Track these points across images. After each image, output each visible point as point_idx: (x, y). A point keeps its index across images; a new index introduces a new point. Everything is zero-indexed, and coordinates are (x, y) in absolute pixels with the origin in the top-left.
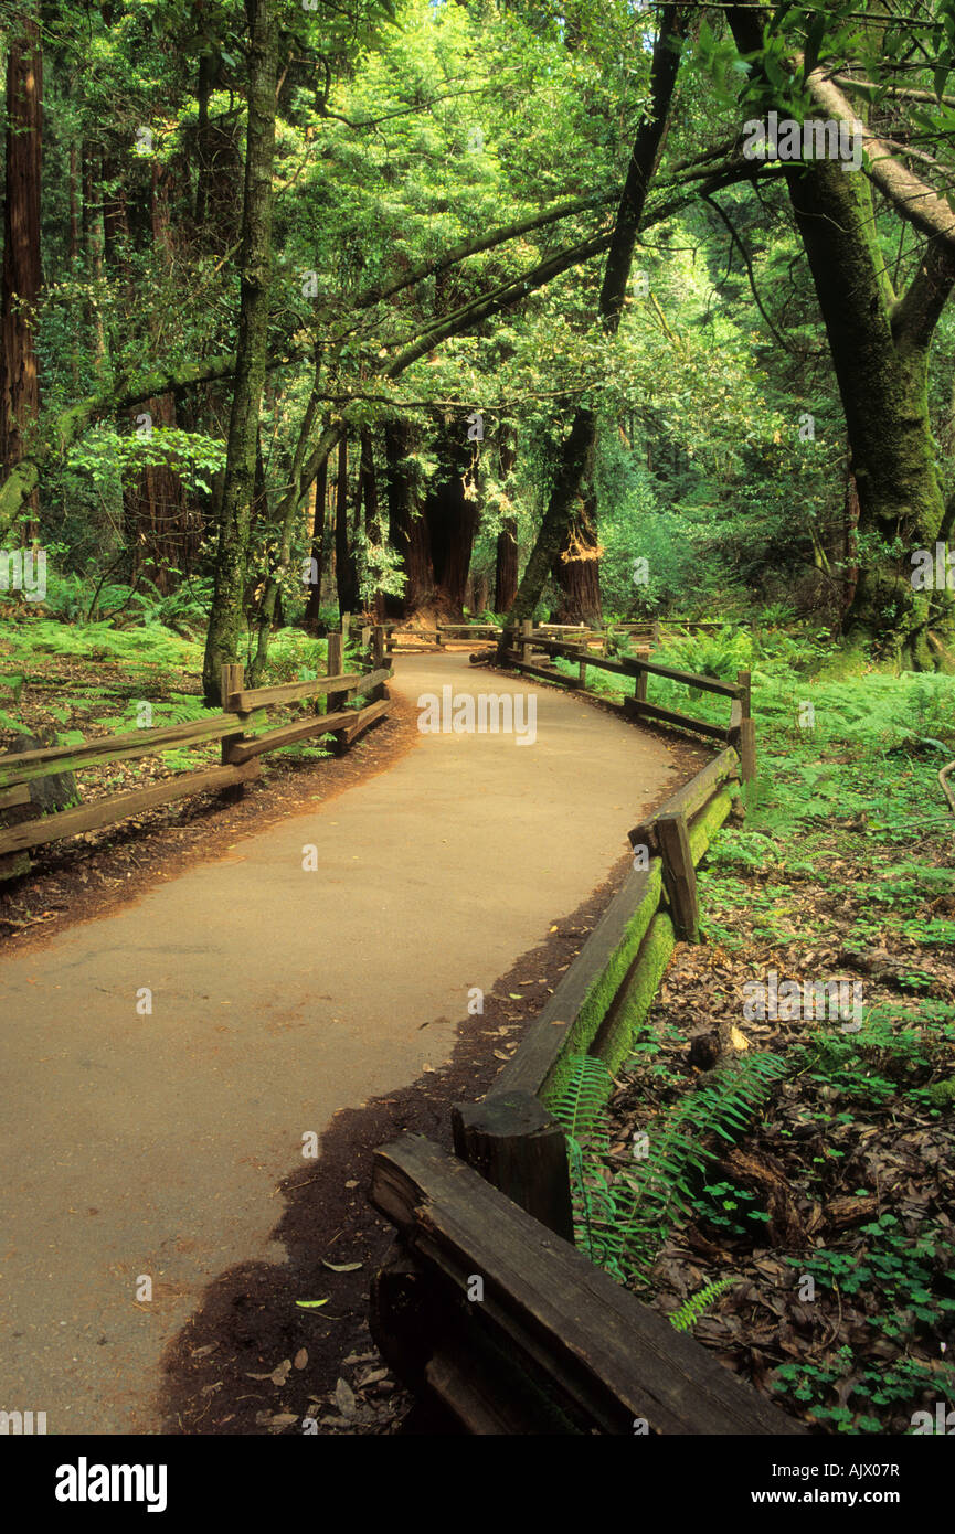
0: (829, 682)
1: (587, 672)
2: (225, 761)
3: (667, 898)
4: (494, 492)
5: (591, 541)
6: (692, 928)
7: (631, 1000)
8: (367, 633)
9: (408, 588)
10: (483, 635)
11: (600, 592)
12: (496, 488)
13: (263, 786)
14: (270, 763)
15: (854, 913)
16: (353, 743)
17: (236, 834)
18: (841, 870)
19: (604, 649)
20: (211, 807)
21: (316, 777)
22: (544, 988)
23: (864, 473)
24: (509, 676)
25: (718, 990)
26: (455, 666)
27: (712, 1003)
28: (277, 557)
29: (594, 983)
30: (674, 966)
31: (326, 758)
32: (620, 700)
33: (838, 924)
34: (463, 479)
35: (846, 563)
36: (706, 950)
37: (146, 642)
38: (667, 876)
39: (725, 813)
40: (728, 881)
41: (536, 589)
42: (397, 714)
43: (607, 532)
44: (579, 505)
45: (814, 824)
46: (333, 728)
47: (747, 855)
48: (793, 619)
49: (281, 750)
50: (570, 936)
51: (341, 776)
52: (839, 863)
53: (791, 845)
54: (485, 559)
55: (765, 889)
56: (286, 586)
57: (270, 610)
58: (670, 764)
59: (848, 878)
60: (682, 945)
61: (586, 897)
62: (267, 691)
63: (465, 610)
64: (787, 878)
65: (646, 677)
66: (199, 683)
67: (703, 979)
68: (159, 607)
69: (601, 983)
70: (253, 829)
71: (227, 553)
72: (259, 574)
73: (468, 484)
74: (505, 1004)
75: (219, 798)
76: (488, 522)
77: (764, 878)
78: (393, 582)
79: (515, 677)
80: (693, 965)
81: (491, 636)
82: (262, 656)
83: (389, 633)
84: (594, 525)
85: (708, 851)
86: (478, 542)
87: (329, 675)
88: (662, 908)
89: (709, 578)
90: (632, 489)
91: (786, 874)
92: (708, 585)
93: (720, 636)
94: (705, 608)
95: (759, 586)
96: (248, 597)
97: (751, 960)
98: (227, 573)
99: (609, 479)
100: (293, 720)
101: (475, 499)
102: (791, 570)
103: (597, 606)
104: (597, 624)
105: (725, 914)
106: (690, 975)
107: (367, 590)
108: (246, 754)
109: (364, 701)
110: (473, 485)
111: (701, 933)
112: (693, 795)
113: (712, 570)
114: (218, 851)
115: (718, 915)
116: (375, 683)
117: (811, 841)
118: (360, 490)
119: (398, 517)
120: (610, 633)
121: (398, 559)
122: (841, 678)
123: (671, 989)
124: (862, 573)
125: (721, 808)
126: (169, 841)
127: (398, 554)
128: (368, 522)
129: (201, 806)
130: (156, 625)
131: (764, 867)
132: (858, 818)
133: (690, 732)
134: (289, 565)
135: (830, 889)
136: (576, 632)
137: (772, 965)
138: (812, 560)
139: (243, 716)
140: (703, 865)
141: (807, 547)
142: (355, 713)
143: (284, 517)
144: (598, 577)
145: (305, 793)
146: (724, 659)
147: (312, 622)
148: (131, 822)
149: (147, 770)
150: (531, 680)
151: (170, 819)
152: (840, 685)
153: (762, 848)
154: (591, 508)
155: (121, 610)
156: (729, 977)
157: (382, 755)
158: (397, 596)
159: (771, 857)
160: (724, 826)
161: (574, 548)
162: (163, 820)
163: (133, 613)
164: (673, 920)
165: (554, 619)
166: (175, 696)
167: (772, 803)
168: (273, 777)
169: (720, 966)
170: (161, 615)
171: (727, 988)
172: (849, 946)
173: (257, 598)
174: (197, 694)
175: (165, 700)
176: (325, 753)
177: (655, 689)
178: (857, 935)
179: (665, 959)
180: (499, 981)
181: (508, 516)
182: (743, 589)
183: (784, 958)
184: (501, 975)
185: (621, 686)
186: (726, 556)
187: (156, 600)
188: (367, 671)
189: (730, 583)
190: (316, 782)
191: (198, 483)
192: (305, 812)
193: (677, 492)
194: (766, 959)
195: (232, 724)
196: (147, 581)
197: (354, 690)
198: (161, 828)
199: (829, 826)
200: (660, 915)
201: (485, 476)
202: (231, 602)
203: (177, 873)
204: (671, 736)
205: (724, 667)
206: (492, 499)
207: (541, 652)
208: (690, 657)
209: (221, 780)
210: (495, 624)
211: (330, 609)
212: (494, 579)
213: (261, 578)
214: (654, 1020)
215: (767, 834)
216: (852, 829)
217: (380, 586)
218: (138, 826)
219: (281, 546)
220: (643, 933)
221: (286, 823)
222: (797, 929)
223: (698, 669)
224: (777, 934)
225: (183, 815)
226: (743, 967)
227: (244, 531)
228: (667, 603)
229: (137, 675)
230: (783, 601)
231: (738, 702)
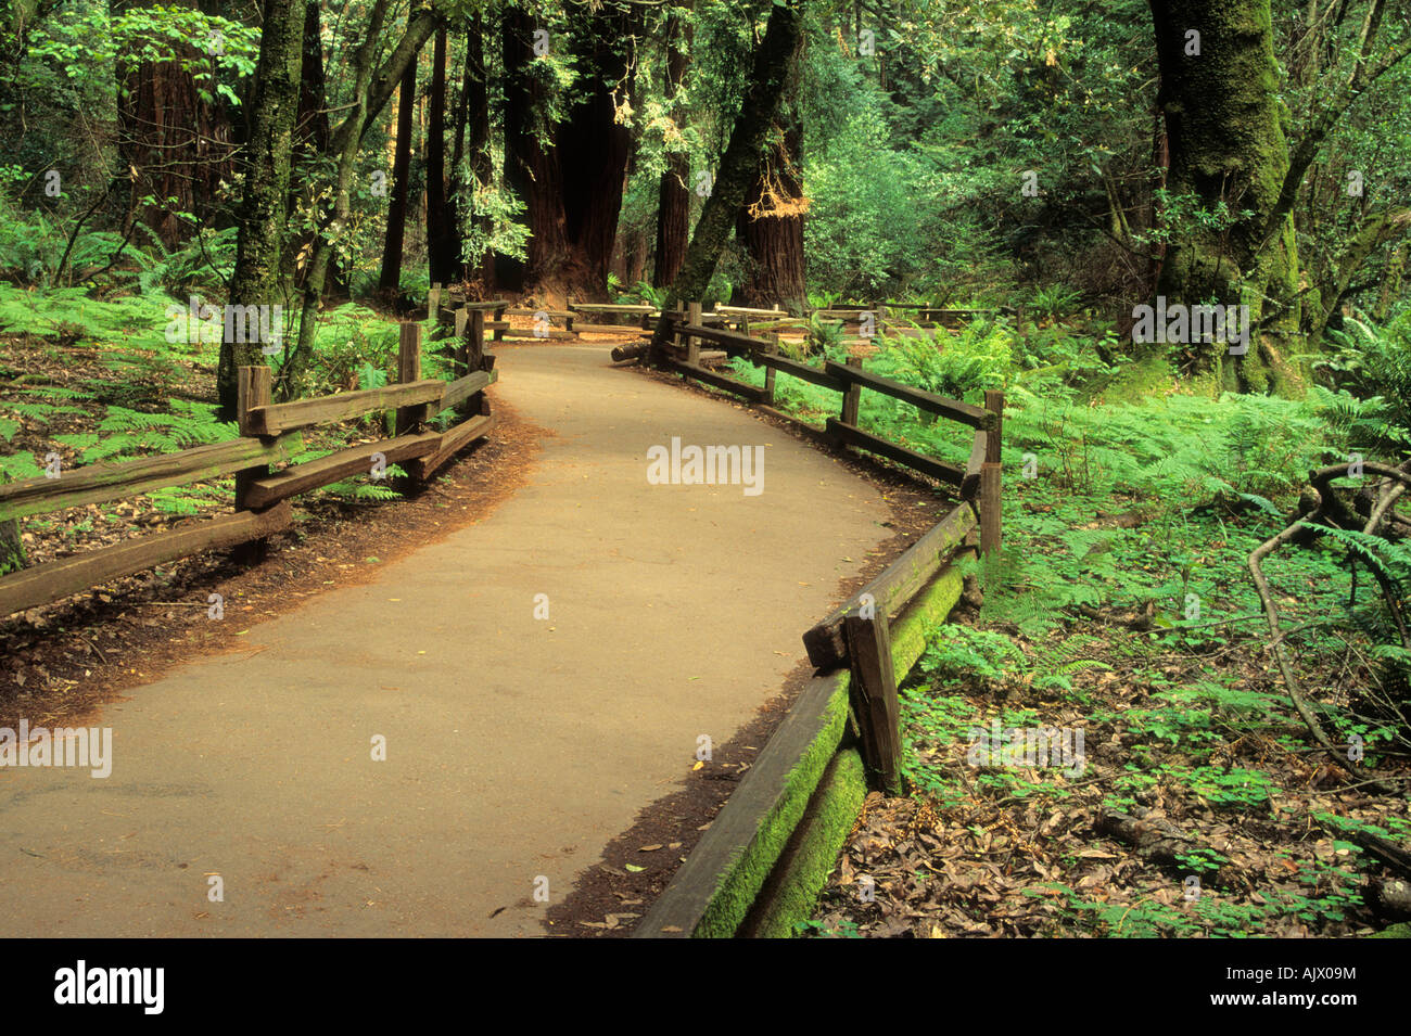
0: (1118, 404)
1: (777, 380)
2: (240, 505)
3: (856, 728)
4: (656, 114)
5: (793, 189)
6: (892, 772)
7: (794, 882)
8: (462, 316)
9: (531, 246)
10: (633, 320)
11: (805, 261)
12: (659, 108)
13: (296, 540)
14: (310, 507)
15: (1124, 754)
16: (432, 478)
17: (252, 612)
18: (1111, 687)
19: (806, 345)
20: (218, 571)
21: (375, 528)
22: (675, 854)
23: (1177, 108)
24: (666, 381)
25: (923, 867)
26: (589, 365)
27: (912, 887)
28: (331, 207)
29: (731, 867)
30: (862, 827)
31: (393, 499)
32: (821, 421)
33: (1100, 770)
34: (613, 94)
35: (1148, 237)
36: (910, 805)
37: (139, 319)
38: (856, 695)
39: (953, 599)
40: (951, 700)
41: (708, 258)
42: (502, 437)
43: (817, 175)
44: (776, 137)
45: (1079, 617)
46: (405, 457)
47: (979, 661)
48: (1078, 306)
49: (327, 488)
50: (721, 778)
51: (412, 527)
52: (1110, 677)
53: (1042, 648)
54: (642, 210)
55: (1001, 712)
56: (342, 249)
57: (318, 282)
58: (885, 520)
59: (1120, 700)
60: (876, 796)
61: (748, 718)
62: (305, 405)
63: (612, 280)
64: (1035, 698)
65: (858, 393)
66: (214, 382)
67: (902, 849)
68: (162, 268)
69: (741, 867)
70: (277, 605)
71: (257, 199)
72: (302, 231)
73: (620, 102)
74: (619, 880)
75: (231, 557)
76: (648, 157)
77: (1001, 697)
78: (511, 238)
79: (675, 383)
80: (890, 826)
81: (645, 321)
82: (304, 348)
83: (499, 313)
84: (799, 168)
85: (923, 657)
86: (634, 183)
87: (400, 381)
88: (848, 742)
89: (960, 246)
90: (855, 115)
91: (1033, 691)
92: (959, 257)
93: (968, 334)
94: (952, 288)
95: (1032, 258)
96: (287, 261)
97: (971, 823)
98: (256, 229)
99: (822, 103)
100: (349, 441)
101: (629, 124)
102: (1076, 238)
103: (800, 282)
104: (798, 307)
105: (942, 750)
106: (884, 843)
107: (472, 250)
108: (272, 496)
109: (451, 415)
110: (626, 103)
111: (904, 779)
112: (905, 576)
113: (965, 232)
114: (222, 637)
115: (932, 752)
116: (470, 391)
117: (1074, 642)
118: (463, 104)
119: (520, 147)
120: (816, 321)
121: (518, 206)
122: (1137, 400)
123: (855, 863)
124: (1172, 251)
125: (948, 592)
126: (152, 622)
127: (518, 199)
128: (473, 154)
129: (203, 570)
130: (157, 294)
131: (1003, 681)
132: (1143, 608)
133: (915, 474)
134: (349, 219)
135: (1094, 717)
136: (766, 318)
137: (1002, 830)
138: (1107, 224)
139: (268, 441)
140: (916, 678)
141: (1102, 205)
142: (436, 435)
143: (343, 149)
144: (802, 239)
145: (357, 551)
146: (971, 368)
147: (388, 295)
148: (97, 593)
149: (128, 513)
150: (697, 389)
151: (155, 588)
152: (1132, 408)
153: (1001, 652)
154: (794, 142)
155: (105, 270)
156: (939, 846)
157: (475, 496)
158: (517, 259)
159: (1013, 668)
160: (951, 618)
161: (767, 199)
162: (146, 590)
163: (122, 274)
164: (864, 760)
165: (738, 298)
166: (175, 403)
167: (1022, 585)
168: (312, 528)
169: (926, 830)
170: (165, 277)
171: (935, 864)
172: (1113, 805)
173: (300, 265)
174: (208, 400)
175: (164, 408)
176: (390, 494)
177: (871, 408)
178: (1126, 787)
179: (850, 818)
180: (612, 844)
181: (676, 149)
182: (1008, 262)
183: (1019, 819)
184: (615, 834)
185: (824, 403)
186: (984, 217)
187: (159, 256)
188: (461, 372)
189: (989, 253)
190: (375, 535)
191: (221, 89)
192: (356, 581)
193: (919, 121)
194: (994, 820)
195: (252, 454)
196: (147, 229)
197: (436, 403)
198: (141, 602)
199: (1100, 620)
200: (846, 752)
201: (644, 91)
202: (260, 270)
203: (158, 671)
204: (890, 478)
205: (971, 378)
206: (653, 124)
207: (715, 348)
208: (922, 364)
209: (233, 533)
210: (652, 304)
211: (416, 273)
212: (655, 237)
213: (308, 236)
214: (828, 911)
215: (1012, 631)
216: (1134, 626)
217: (492, 243)
218: (107, 599)
219: (337, 190)
220: (813, 787)
221: (327, 596)
222: (1042, 775)
223: (934, 381)
224: (1013, 783)
225: (176, 583)
226: (960, 832)
227: (282, 168)
228: (900, 278)
229: (124, 367)
230: (1066, 280)
231: (984, 433)
